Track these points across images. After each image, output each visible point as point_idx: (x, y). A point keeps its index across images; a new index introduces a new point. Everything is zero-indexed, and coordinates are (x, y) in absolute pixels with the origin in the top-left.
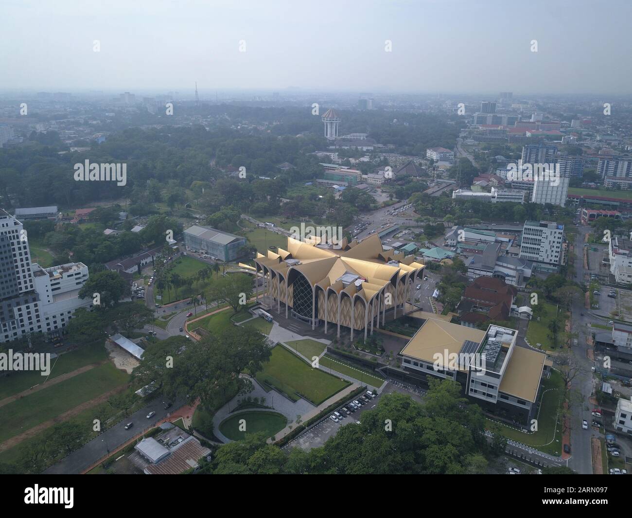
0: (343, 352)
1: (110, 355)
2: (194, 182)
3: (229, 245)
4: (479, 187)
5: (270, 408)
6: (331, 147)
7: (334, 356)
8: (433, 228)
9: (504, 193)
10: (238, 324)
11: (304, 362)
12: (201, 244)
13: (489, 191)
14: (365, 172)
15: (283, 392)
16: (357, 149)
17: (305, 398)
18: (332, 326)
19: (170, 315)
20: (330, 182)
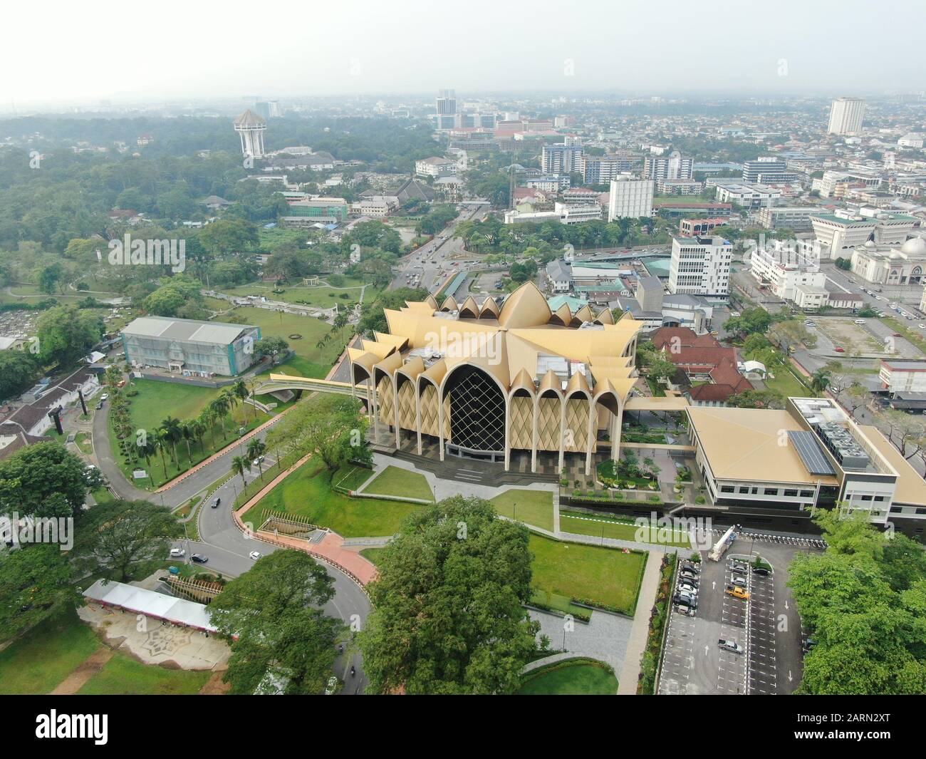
0: (596, 499)
1: (109, 636)
2: (73, 242)
3: (234, 344)
4: (529, 206)
5: (558, 652)
6: (268, 169)
7: (577, 509)
8: (523, 268)
9: (575, 210)
10: (358, 492)
11: (540, 536)
12: (167, 351)
13: (553, 209)
14: (349, 200)
15: (551, 608)
16: (309, 168)
17: (601, 607)
18: (548, 456)
19: (191, 507)
20: (306, 219)
